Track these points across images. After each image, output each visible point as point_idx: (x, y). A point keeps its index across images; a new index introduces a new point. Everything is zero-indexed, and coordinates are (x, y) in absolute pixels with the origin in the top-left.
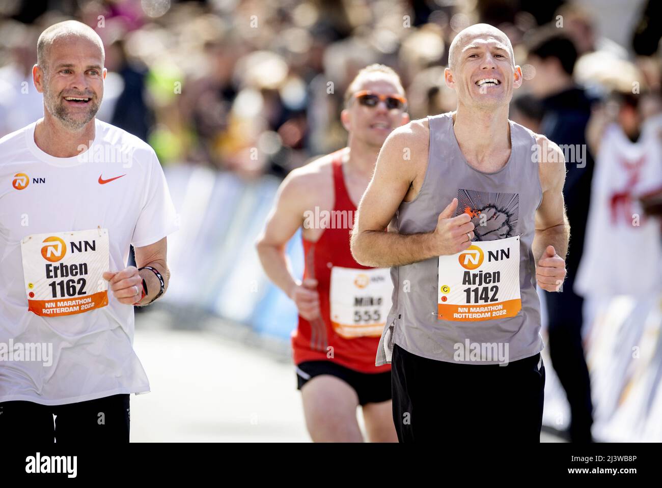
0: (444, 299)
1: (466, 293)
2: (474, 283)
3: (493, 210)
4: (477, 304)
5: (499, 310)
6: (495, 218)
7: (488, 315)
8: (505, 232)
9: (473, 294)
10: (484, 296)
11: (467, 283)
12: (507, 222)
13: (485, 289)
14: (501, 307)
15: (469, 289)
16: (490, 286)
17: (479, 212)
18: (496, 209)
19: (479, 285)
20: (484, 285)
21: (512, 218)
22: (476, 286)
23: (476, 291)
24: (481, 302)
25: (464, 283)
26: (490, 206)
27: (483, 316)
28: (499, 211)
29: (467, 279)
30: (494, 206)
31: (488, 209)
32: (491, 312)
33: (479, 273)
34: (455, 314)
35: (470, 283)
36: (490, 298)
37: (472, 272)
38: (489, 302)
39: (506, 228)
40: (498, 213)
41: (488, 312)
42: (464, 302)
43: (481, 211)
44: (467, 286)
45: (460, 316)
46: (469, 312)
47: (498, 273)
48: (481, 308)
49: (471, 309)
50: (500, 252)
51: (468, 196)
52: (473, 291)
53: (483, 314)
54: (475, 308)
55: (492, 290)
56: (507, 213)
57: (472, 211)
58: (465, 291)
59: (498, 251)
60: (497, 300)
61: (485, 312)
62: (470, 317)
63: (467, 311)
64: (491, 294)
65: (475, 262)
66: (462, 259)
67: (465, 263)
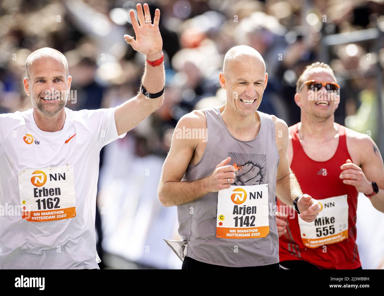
0: (221, 224)
1: (235, 220)
2: (240, 213)
3: (251, 165)
4: (241, 227)
5: (256, 232)
6: (252, 170)
7: (249, 235)
8: (259, 179)
9: (239, 221)
10: (246, 223)
11: (236, 213)
12: (260, 173)
13: (247, 218)
14: (256, 230)
15: (237, 217)
16: (250, 215)
17: (242, 167)
18: (253, 164)
19: (243, 215)
20: (246, 215)
21: (263, 170)
22: (241, 215)
23: (241, 218)
24: (244, 226)
25: (234, 213)
26: (249, 163)
27: (245, 235)
28: (255, 166)
29: (236, 211)
30: (251, 163)
31: (248, 164)
32: (251, 233)
33: (243, 207)
34: (227, 234)
35: (237, 214)
36: (250, 224)
37: (239, 206)
38: (249, 227)
39: (259, 177)
40: (254, 167)
41: (248, 233)
42: (233, 226)
43: (243, 166)
44: (236, 215)
45: (231, 235)
46: (236, 233)
47: (255, 207)
48: (244, 230)
49: (238, 230)
50: (256, 194)
51: (235, 157)
52: (239, 219)
53: (245, 234)
54: (240, 230)
55: (251, 218)
56: (259, 167)
57: (238, 166)
58: (234, 218)
59: (255, 193)
60: (254, 225)
61: (246, 233)
62: (237, 236)
63: (235, 232)
64: (250, 221)
65: (241, 199)
66: (233, 197)
67: (235, 200)
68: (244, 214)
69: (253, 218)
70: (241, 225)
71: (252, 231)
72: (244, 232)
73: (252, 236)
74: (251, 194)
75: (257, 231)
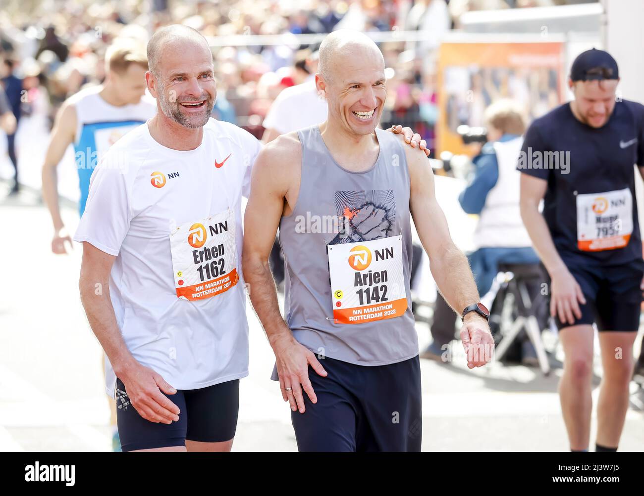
0: (339, 304)
1: (358, 294)
2: (365, 284)
3: (371, 207)
4: (369, 304)
5: (390, 310)
6: (373, 215)
7: (380, 315)
8: (385, 227)
9: (365, 295)
10: (375, 296)
11: (359, 284)
13: (376, 289)
14: (390, 306)
15: (361, 290)
16: (380, 285)
17: (358, 211)
18: (374, 205)
19: (369, 286)
20: (374, 285)
21: (390, 213)
22: (367, 286)
23: (368, 291)
24: (373, 302)
25: (356, 285)
26: (368, 204)
27: (376, 316)
28: (377, 208)
29: (358, 281)
30: (371, 204)
31: (366, 207)
32: (383, 311)
33: (368, 273)
34: (350, 318)
35: (361, 285)
36: (381, 298)
37: (362, 273)
39: (386, 223)
40: (376, 210)
41: (380, 312)
42: (357, 304)
43: (359, 209)
44: (359, 287)
45: (355, 318)
46: (363, 314)
47: (386, 272)
48: (373, 308)
49: (365, 310)
50: (385, 251)
51: (345, 197)
52: (364, 292)
53: (376, 314)
54: (368, 309)
55: (381, 290)
56: (385, 209)
57: (351, 211)
58: (357, 293)
59: (383, 250)
60: (387, 299)
61: (377, 312)
62: (364, 319)
63: (361, 313)
64: (381, 294)
65: (364, 262)
66: (351, 261)
67: (355, 265)
68: (371, 284)
69: (384, 288)
70: (369, 302)
71: (385, 308)
72: (373, 311)
73: (385, 315)
74: (377, 252)
75: (392, 307)
